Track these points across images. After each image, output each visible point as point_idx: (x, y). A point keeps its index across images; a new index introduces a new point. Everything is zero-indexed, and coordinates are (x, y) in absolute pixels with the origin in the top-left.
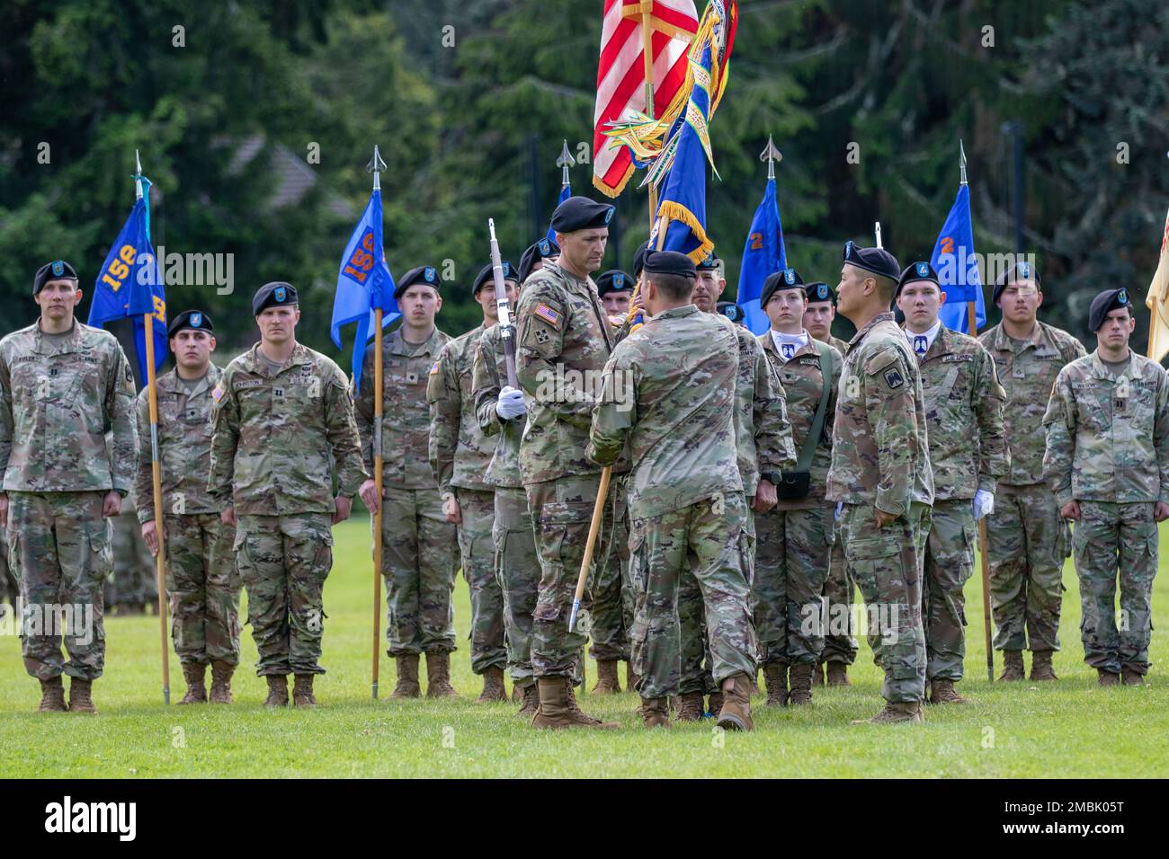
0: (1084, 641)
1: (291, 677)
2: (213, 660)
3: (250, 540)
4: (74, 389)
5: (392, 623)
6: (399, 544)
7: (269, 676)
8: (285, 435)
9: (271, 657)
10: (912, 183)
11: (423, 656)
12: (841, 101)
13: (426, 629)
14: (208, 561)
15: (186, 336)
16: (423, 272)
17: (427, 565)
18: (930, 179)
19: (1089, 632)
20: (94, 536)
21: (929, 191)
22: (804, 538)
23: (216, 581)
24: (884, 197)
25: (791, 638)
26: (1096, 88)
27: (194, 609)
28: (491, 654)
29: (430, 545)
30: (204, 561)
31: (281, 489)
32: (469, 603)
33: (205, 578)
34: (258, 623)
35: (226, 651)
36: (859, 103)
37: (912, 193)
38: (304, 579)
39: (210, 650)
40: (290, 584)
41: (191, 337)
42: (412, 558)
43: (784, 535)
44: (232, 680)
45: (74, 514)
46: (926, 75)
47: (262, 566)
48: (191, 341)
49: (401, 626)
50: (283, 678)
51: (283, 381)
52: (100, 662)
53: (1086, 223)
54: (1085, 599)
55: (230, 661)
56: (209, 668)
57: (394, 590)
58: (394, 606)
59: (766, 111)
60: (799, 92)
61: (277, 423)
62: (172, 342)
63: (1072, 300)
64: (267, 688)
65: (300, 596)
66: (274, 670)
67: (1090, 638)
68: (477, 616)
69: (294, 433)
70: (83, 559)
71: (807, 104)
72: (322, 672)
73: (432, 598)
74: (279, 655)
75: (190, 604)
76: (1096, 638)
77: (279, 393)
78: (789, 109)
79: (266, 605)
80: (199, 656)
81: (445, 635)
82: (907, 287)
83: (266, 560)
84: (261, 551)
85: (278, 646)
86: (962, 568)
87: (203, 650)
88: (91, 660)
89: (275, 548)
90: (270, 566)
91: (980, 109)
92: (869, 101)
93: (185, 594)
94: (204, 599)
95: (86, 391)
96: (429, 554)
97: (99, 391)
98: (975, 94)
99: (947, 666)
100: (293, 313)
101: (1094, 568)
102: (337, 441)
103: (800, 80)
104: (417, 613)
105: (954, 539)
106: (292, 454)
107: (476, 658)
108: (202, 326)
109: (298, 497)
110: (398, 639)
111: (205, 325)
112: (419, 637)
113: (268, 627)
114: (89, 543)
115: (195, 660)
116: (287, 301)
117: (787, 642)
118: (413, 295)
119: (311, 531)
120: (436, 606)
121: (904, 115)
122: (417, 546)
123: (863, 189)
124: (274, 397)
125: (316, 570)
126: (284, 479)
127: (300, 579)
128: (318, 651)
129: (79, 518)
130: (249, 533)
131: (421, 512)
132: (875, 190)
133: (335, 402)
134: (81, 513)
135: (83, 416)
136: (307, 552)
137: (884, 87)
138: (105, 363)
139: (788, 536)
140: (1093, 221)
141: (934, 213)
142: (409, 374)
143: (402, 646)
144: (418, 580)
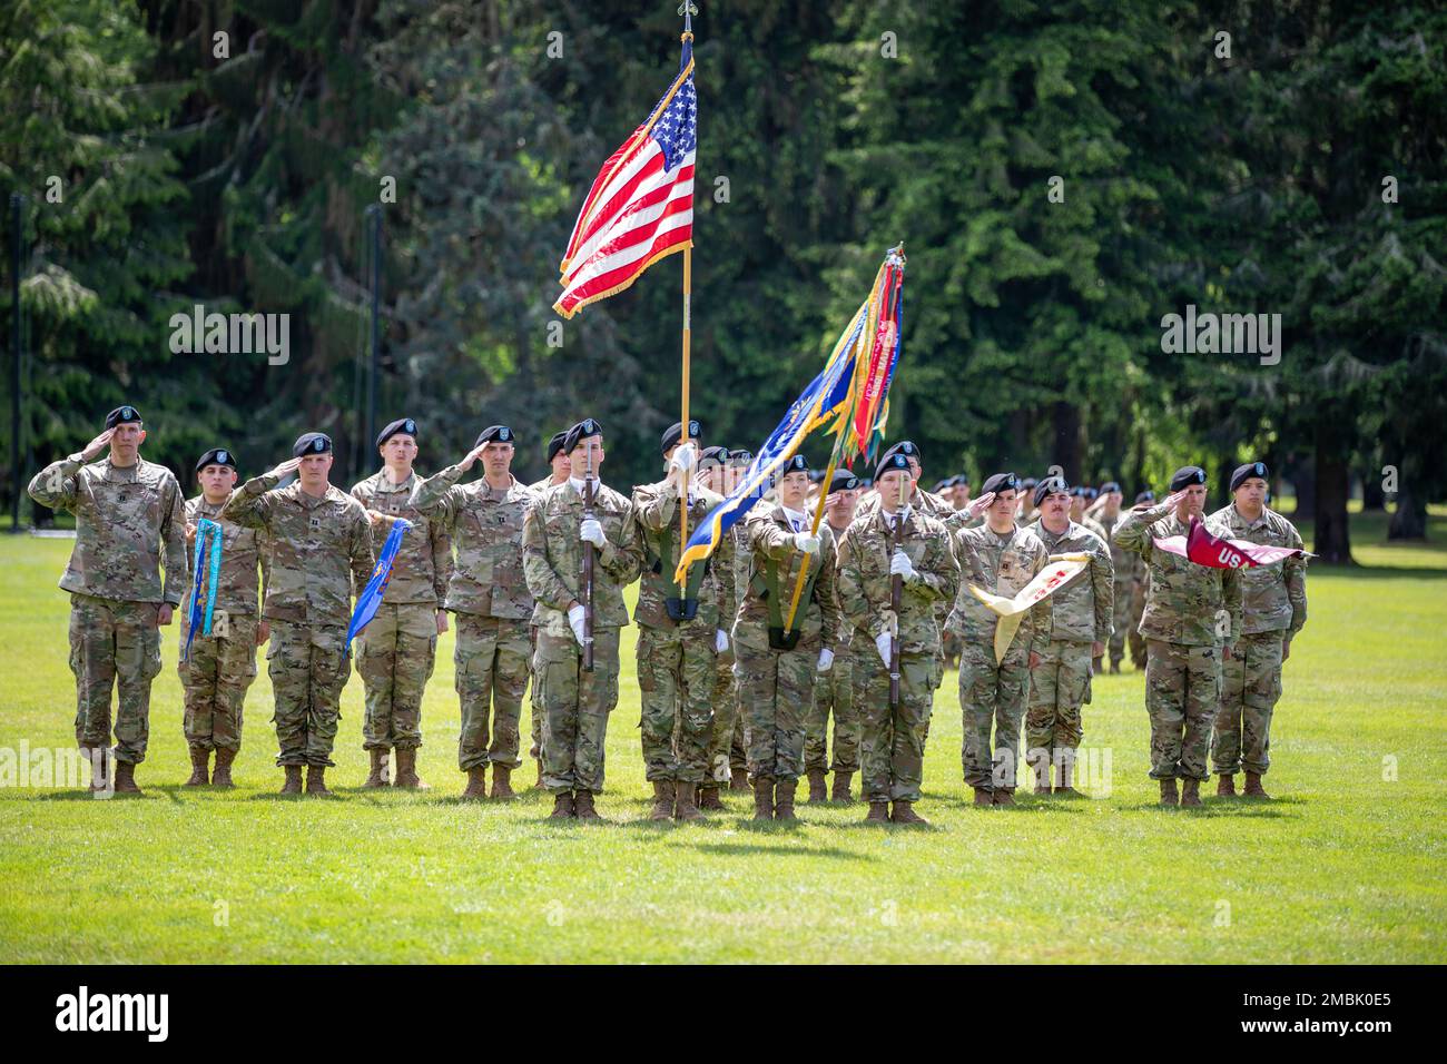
0: (965, 764)
1: (305, 769)
2: (218, 747)
3: (284, 650)
4: (139, 515)
5: (369, 722)
6: (380, 655)
7: (288, 767)
8: (317, 558)
9: (292, 750)
10: (275, 250)
11: (393, 750)
12: (212, 173)
13: (398, 728)
14: (221, 663)
15: (213, 471)
16: (404, 425)
17: (403, 674)
18: (290, 247)
19: (969, 756)
20: (148, 642)
21: (289, 258)
22: (793, 677)
23: (229, 680)
24: (249, 261)
25: (780, 760)
26: (443, 178)
27: (205, 702)
28: (477, 756)
29: (407, 656)
30: (217, 663)
31: (311, 603)
32: (459, 715)
33: (217, 677)
34: (284, 720)
35: (231, 740)
36: (227, 176)
37: (274, 259)
38: (330, 684)
39: (217, 738)
40: (315, 687)
41: (217, 472)
42: (389, 668)
43: (776, 674)
44: (233, 765)
45: (133, 624)
46: (287, 155)
47: (293, 672)
48: (217, 475)
49: (377, 725)
50: (298, 768)
51: (319, 512)
52: (144, 748)
53: (427, 295)
54: (968, 729)
55: (232, 748)
56: (213, 754)
57: (373, 694)
58: (372, 708)
59: (144, 180)
60: (174, 165)
61: (311, 547)
62: (200, 475)
63: (414, 362)
64: (284, 776)
65: (323, 699)
66: (293, 762)
67: (971, 762)
68: (468, 724)
69: (325, 557)
70: (138, 661)
71: (183, 175)
72: (333, 765)
73: (405, 702)
74: (298, 749)
75: (203, 698)
76: (976, 762)
77: (315, 523)
78: (164, 179)
79: (294, 704)
80: (206, 743)
81: (412, 733)
82: (887, 474)
83: (297, 667)
84: (293, 659)
85: (299, 741)
86: (925, 709)
87: (211, 738)
88: (138, 747)
89: (305, 657)
90: (300, 672)
91: (334, 186)
92: (236, 176)
93: (200, 688)
94: (214, 695)
95: (148, 517)
96: (405, 662)
97: (159, 517)
98: (329, 175)
99: (908, 791)
100: (328, 459)
101: (977, 704)
102: (361, 569)
103: (177, 154)
104: (391, 714)
105: (920, 684)
106: (321, 574)
107: (464, 759)
108: (226, 463)
109: (324, 612)
110: (374, 735)
111: (229, 461)
112: (391, 734)
113: (294, 723)
114: (144, 647)
115: (202, 746)
116: (324, 450)
117: (776, 762)
118: (397, 443)
119: (337, 643)
120: (408, 709)
121: (268, 190)
122: (394, 657)
123: (231, 253)
124: (311, 526)
125: (340, 677)
126: (316, 595)
127: (325, 684)
128: (331, 748)
129: (137, 627)
130: (284, 644)
131: (401, 629)
132: (241, 254)
133: (361, 535)
134: (139, 622)
135: (144, 538)
136: (334, 663)
137: (249, 166)
138: (165, 494)
139: (780, 675)
140: (433, 293)
141: (292, 276)
142: (392, 506)
143: (377, 741)
144: (393, 686)
